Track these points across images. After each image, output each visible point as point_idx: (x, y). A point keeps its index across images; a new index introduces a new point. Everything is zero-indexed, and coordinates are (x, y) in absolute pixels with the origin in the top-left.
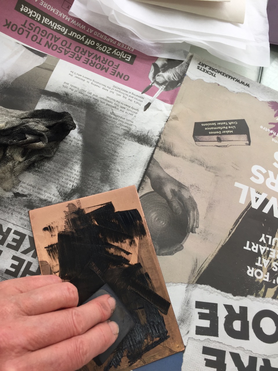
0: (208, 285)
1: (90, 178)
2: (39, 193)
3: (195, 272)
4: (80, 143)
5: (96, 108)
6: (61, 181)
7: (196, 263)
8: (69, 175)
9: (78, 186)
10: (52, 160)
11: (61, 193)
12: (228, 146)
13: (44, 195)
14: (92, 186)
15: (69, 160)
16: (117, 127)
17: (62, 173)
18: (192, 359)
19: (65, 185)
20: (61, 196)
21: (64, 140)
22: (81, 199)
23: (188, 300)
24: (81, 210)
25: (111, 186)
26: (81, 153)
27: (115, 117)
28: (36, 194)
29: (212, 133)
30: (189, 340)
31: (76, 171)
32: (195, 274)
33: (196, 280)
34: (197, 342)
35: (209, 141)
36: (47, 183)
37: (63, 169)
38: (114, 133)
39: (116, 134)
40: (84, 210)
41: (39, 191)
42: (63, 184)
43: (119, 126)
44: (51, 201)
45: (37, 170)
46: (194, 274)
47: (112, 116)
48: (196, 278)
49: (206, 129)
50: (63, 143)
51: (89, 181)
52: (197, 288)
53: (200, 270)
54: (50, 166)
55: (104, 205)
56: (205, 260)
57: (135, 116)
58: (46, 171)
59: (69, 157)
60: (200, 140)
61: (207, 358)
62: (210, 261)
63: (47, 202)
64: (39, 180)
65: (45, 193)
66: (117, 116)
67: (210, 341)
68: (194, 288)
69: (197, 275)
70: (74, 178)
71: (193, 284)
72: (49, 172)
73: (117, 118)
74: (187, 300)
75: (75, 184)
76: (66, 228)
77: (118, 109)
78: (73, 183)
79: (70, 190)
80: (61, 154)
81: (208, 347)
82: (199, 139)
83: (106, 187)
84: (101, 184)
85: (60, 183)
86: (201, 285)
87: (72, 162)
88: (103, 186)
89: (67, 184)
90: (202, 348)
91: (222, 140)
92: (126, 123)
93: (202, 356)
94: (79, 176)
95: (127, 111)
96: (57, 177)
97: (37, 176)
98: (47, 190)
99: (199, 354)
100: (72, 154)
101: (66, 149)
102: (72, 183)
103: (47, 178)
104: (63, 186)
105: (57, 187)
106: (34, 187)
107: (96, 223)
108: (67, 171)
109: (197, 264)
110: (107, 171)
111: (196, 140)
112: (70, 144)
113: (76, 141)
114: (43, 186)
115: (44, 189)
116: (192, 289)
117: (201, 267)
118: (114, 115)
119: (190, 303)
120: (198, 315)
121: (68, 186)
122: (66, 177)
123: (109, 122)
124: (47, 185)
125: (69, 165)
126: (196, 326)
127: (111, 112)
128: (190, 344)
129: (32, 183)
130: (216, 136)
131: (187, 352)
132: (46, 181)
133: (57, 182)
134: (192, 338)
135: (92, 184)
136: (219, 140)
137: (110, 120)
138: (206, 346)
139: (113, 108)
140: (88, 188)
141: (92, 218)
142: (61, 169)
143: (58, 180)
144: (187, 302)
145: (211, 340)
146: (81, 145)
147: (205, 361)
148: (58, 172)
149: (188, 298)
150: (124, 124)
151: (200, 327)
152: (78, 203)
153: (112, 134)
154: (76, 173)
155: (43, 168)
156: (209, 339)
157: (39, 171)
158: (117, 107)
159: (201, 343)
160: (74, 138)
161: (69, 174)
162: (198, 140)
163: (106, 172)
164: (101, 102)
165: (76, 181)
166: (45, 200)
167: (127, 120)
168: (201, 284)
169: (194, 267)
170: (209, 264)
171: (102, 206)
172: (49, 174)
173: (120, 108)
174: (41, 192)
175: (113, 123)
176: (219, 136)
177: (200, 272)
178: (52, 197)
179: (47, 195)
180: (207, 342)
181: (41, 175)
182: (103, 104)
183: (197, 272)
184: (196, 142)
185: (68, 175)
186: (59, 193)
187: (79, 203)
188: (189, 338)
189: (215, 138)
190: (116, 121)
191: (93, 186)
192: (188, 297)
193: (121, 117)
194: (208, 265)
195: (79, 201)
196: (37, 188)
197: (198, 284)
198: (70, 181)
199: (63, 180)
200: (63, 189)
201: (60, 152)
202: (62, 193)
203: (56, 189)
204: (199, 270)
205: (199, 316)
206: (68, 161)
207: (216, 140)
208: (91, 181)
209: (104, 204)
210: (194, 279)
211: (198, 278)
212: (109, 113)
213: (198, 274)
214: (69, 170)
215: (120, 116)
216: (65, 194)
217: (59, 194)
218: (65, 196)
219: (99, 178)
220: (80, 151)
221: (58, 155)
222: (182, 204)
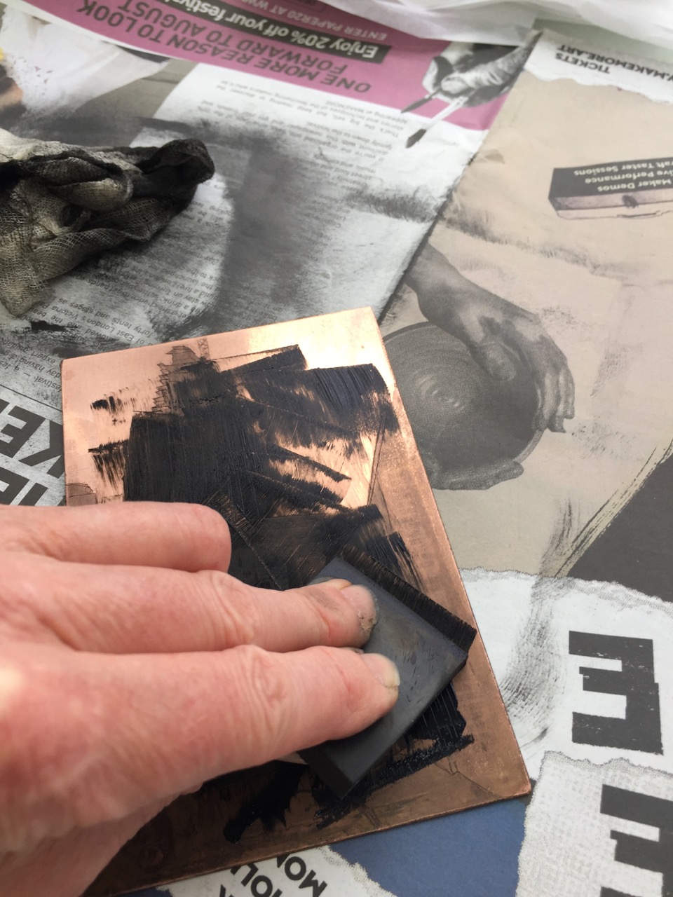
0: (614, 583)
1: (243, 293)
2: (98, 323)
3: (564, 541)
4: (226, 218)
5: (278, 147)
6: (163, 299)
7: (567, 518)
8: (186, 286)
9: (207, 310)
10: (145, 254)
11: (159, 326)
12: (660, 213)
13: (111, 329)
14: (247, 308)
15: (192, 253)
16: (329, 183)
17: (169, 282)
18: (562, 832)
19: (173, 308)
20: (158, 331)
21: (185, 212)
22: (209, 337)
23: (543, 628)
24: (207, 362)
25: (300, 311)
26: (225, 238)
27: (326, 163)
28: (90, 324)
29: (607, 188)
30: (548, 762)
31: (208, 276)
32: (566, 549)
33: (571, 566)
34: (578, 769)
35: (600, 206)
36: (123, 302)
37: (172, 273)
38: (321, 196)
39: (326, 198)
40: (215, 362)
41: (99, 319)
42: (166, 305)
43: (335, 181)
44: (128, 342)
45: (102, 275)
46: (560, 547)
47: (320, 162)
48: (569, 559)
49: (588, 181)
50: (182, 218)
51: (239, 297)
52: (575, 591)
53: (582, 537)
54: (140, 266)
55: (277, 353)
56: (601, 509)
57: (381, 160)
58: (127, 277)
59: (192, 247)
60: (570, 206)
61: (620, 829)
62: (617, 510)
63: (117, 344)
64: (103, 294)
65: (115, 324)
66: (333, 161)
67: (632, 769)
68: (562, 592)
69: (571, 552)
70: (198, 293)
71: (559, 579)
72: (134, 278)
73: (332, 165)
74: (538, 627)
75: (199, 306)
76: (158, 403)
77: (335, 147)
78: (196, 304)
79: (184, 319)
80: (173, 242)
81: (623, 787)
82: (567, 203)
83: (288, 313)
84: (273, 305)
85: (160, 302)
86: (588, 583)
87: (198, 259)
88: (279, 310)
89: (178, 305)
90: (600, 792)
91: (639, 201)
92: (357, 175)
93: (601, 821)
94: (214, 288)
95: (361, 151)
96: (154, 290)
97: (99, 287)
98: (122, 317)
99: (588, 814)
100: (201, 240)
101: (187, 230)
102: (191, 304)
103: (127, 291)
104: (167, 311)
105: (150, 312)
106: (86, 310)
107: (248, 396)
108: (183, 277)
109: (570, 520)
110: (294, 277)
111: (558, 207)
112: (199, 220)
113: (215, 213)
114: (113, 308)
115: (114, 314)
116: (554, 594)
117: (588, 529)
118: (325, 158)
119: (549, 635)
120: (582, 676)
121: (181, 309)
122: (179, 291)
123: (308, 174)
124: (124, 306)
125: (191, 265)
126: (575, 714)
127: (318, 153)
128: (553, 775)
129: (85, 302)
130: (620, 195)
131: (542, 803)
132: (122, 298)
133: (151, 300)
134: (560, 753)
135: (246, 305)
136: (630, 202)
137: (312, 171)
138: (614, 785)
139: (322, 146)
140: (235, 314)
141: (238, 382)
142: (167, 272)
143: (155, 295)
144: (537, 632)
145: (633, 765)
146: (229, 222)
147: (614, 843)
148: (158, 279)
149: (540, 619)
150: (350, 177)
151: (589, 716)
152: (200, 346)
153: (316, 199)
154: (207, 281)
155: (118, 270)
156: (627, 761)
157: (107, 276)
158: (333, 143)
159: (594, 774)
160: (213, 208)
161: (186, 284)
162: (567, 206)
163: (291, 278)
164: (292, 134)
165: (203, 299)
166: (112, 340)
167: (358, 167)
168: (588, 578)
169: (561, 527)
170: (614, 519)
171: (270, 355)
172: (133, 283)
173: (340, 145)
174: (103, 320)
175: (319, 176)
176: (630, 194)
177: (583, 541)
178: (132, 331)
179: (119, 327)
180: (618, 772)
181: (112, 283)
182: (297, 139)
183: (573, 542)
184: (560, 212)
185: (183, 287)
186: (152, 325)
187: (203, 346)
188: (547, 753)
189: (618, 198)
190: (328, 171)
191: (250, 309)
192: (542, 617)
193: (343, 163)
194: (611, 523)
195: (205, 340)
196: (95, 312)
197: (576, 577)
198: (188, 298)
199: (169, 297)
200: (165, 317)
201: (169, 236)
202: (162, 326)
203: (145, 316)
204: (578, 537)
205: (584, 679)
206: (187, 256)
207: (620, 202)
208: (245, 298)
209: (277, 350)
210: (563, 562)
211: (575, 559)
212: (311, 157)
213: (577, 548)
214: (188, 275)
215: (341, 160)
216: (169, 327)
217: (153, 327)
218: (167, 332)
219: (268, 293)
220: (223, 234)
221: (163, 243)
222: (517, 356)
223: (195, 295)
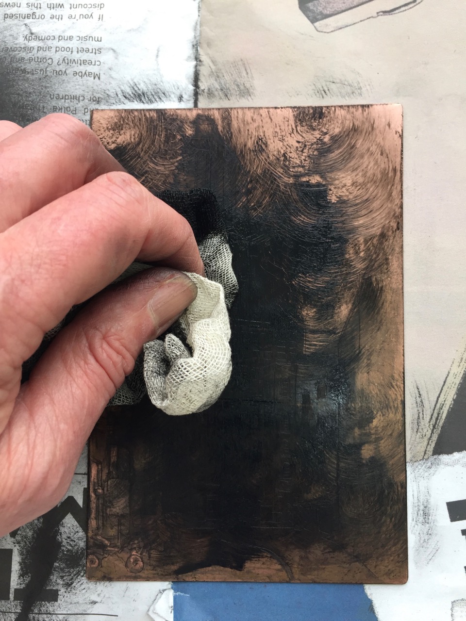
27: (41, 44)
30: (456, 608)
32: (425, 430)
33: (433, 445)
38: (58, 98)
39: (64, 98)
43: (62, 67)
46: (420, 430)
47: (34, 44)
48: (430, 439)
56: (445, 382)
57: (101, 18)
60: (325, 12)
62: (458, 380)
66: (48, 38)
69: (430, 431)
73: (49, 43)
77: (42, 17)
82: (320, 9)
86: (450, 456)
92: (83, 50)
95: (73, 12)
109: (422, 401)
116: (426, 474)
117: (438, 406)
118: (38, 38)
119: (431, 511)
120: (464, 537)
126: (465, 568)
127: (27, 32)
128: (461, 616)
134: (463, 600)
139: (27, 21)
150: (76, 56)
158: (38, 12)
162: (321, 13)
175: (42, 66)
183: (429, 422)
184: (317, 24)
188: (453, 602)
190: (48, 54)
193: (60, 38)
197: (439, 454)
204: (432, 415)
210: (426, 443)
211: (435, 437)
212: (21, 41)
213: (434, 427)
215: (57, 34)
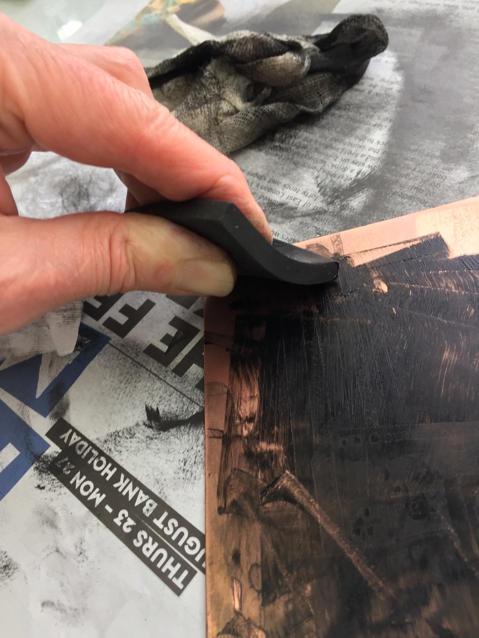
1: (411, 155)
2: (270, 190)
4: (396, 88)
5: (451, 21)
6: (330, 165)
8: (353, 152)
9: (372, 173)
10: (316, 125)
11: (325, 190)
13: (281, 194)
14: (414, 170)
15: (360, 122)
17: (337, 149)
19: (340, 172)
20: (324, 194)
21: (356, 87)
25: (472, 170)
26: (393, 106)
28: (263, 191)
31: (375, 141)
36: (293, 169)
37: (341, 141)
41: (272, 185)
42: (333, 170)
44: (296, 206)
45: (277, 147)
50: (353, 92)
51: (407, 160)
54: (311, 136)
58: (298, 147)
59: (362, 116)
63: (286, 208)
64: (276, 163)
65: (285, 189)
70: (365, 158)
72: (305, 147)
75: (366, 170)
78: (361, 168)
79: (350, 182)
80: (343, 113)
83: (458, 172)
84: (442, 166)
85: (328, 167)
87: (366, 126)
88: (450, 169)
89: (345, 169)
94: (380, 152)
96: (322, 157)
97: (273, 157)
98: (291, 183)
100: (370, 109)
101: (357, 102)
102: (357, 168)
103: (298, 159)
104: (334, 175)
105: (317, 177)
106: (261, 177)
108: (351, 144)
110: (466, 137)
112: (369, 92)
113: (385, 85)
114: (284, 175)
115: (285, 181)
121: (348, 173)
122: (346, 156)
124: (294, 173)
125: (359, 132)
129: (260, 171)
132: (292, 166)
133: (319, 166)
135: (414, 167)
140: (401, 176)
142: (336, 140)
143: (324, 162)
146: (399, 91)
148: (326, 147)
154: (374, 145)
155: (291, 142)
157: (281, 148)
160: (383, 80)
161: (354, 150)
163: (462, 139)
164: (465, 8)
165: (369, 162)
166: (282, 205)
172: (304, 152)
174: (274, 186)
178: (300, 196)
179: (289, 192)
181: (285, 154)
182: (470, 12)
185: (350, 153)
186: (318, 189)
191: (417, 170)
196: (268, 179)
198: (354, 163)
199: (337, 163)
200: (331, 181)
201: (339, 109)
202: (328, 189)
203: (313, 181)
206: (356, 125)
208: (412, 160)
214: (357, 141)
216: (335, 190)
217: (319, 191)
218: (333, 194)
219: (438, 154)
220: (392, 102)
221: (333, 115)
223: (361, 160)
